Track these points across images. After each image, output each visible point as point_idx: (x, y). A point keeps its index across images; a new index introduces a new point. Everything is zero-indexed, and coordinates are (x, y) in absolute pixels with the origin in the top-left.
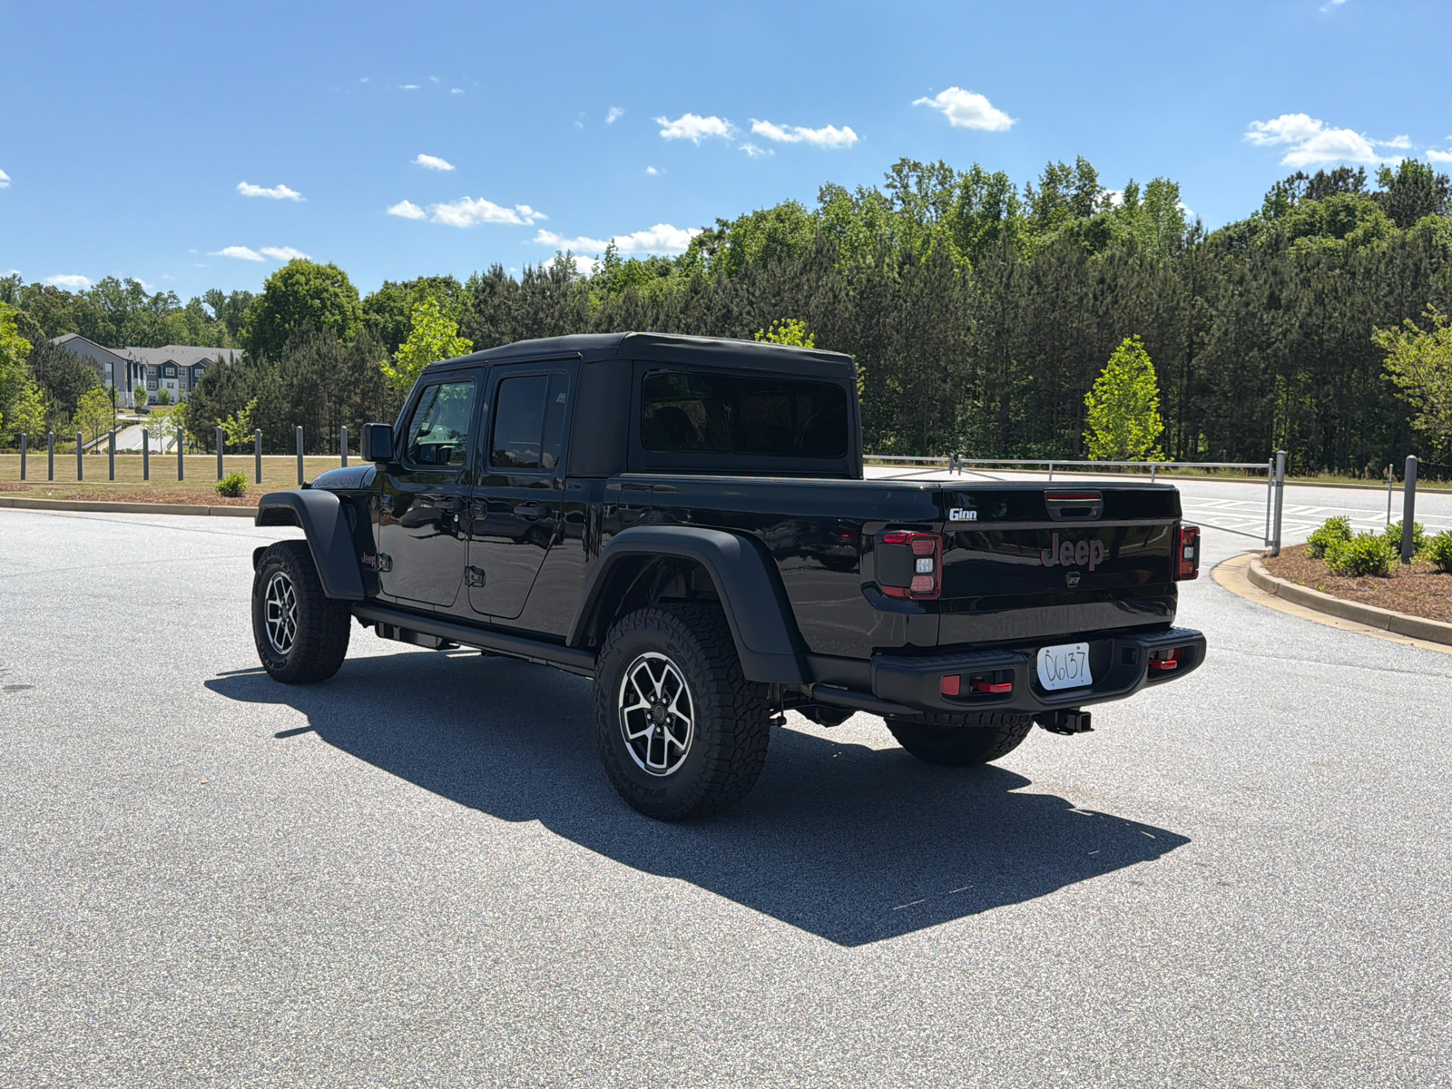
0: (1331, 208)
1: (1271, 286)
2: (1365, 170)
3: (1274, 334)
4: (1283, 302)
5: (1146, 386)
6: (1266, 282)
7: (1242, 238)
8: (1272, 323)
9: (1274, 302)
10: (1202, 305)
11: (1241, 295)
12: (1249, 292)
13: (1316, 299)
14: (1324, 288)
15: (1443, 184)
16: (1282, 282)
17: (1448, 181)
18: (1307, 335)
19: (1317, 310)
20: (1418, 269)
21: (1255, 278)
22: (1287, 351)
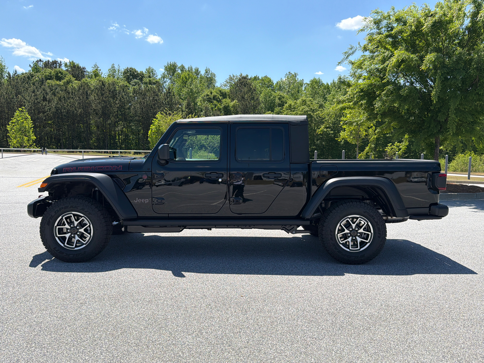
0: (56, 72)
1: (43, 94)
2: (62, 62)
3: (46, 109)
4: (47, 99)
5: (28, 124)
6: (41, 93)
7: (28, 78)
8: (45, 105)
9: (45, 99)
10: (21, 98)
11: (34, 96)
12: (37, 95)
13: (59, 99)
14: (61, 96)
15: (84, 69)
16: (47, 93)
17: (85, 69)
18: (57, 110)
19: (60, 102)
20: (87, 93)
21: (38, 91)
22: (52, 114)
